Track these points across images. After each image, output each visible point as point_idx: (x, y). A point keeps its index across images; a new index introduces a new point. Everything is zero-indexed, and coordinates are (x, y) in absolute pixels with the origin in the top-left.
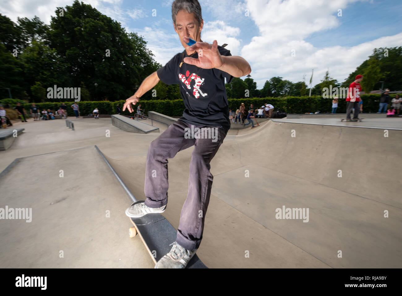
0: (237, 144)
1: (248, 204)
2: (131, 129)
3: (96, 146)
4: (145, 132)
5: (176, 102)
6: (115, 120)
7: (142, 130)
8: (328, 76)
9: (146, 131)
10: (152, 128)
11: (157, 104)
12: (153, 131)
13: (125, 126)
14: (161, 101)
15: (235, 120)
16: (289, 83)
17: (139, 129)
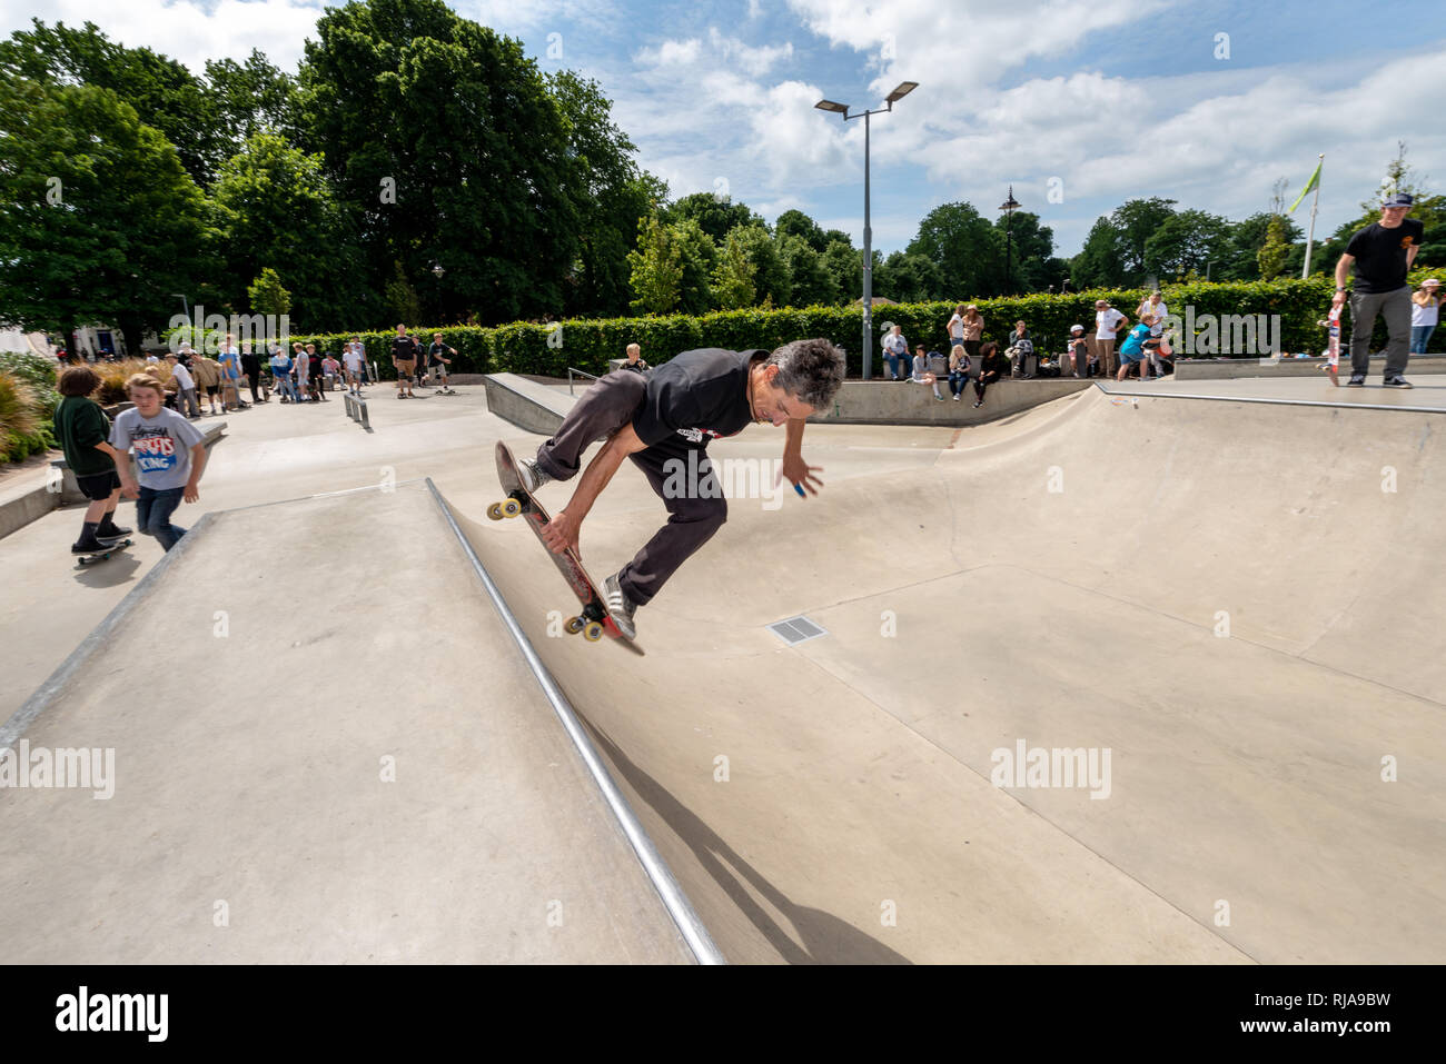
0: (941, 482)
1: (966, 715)
3: (428, 481)
6: (497, 390)
14: (656, 320)
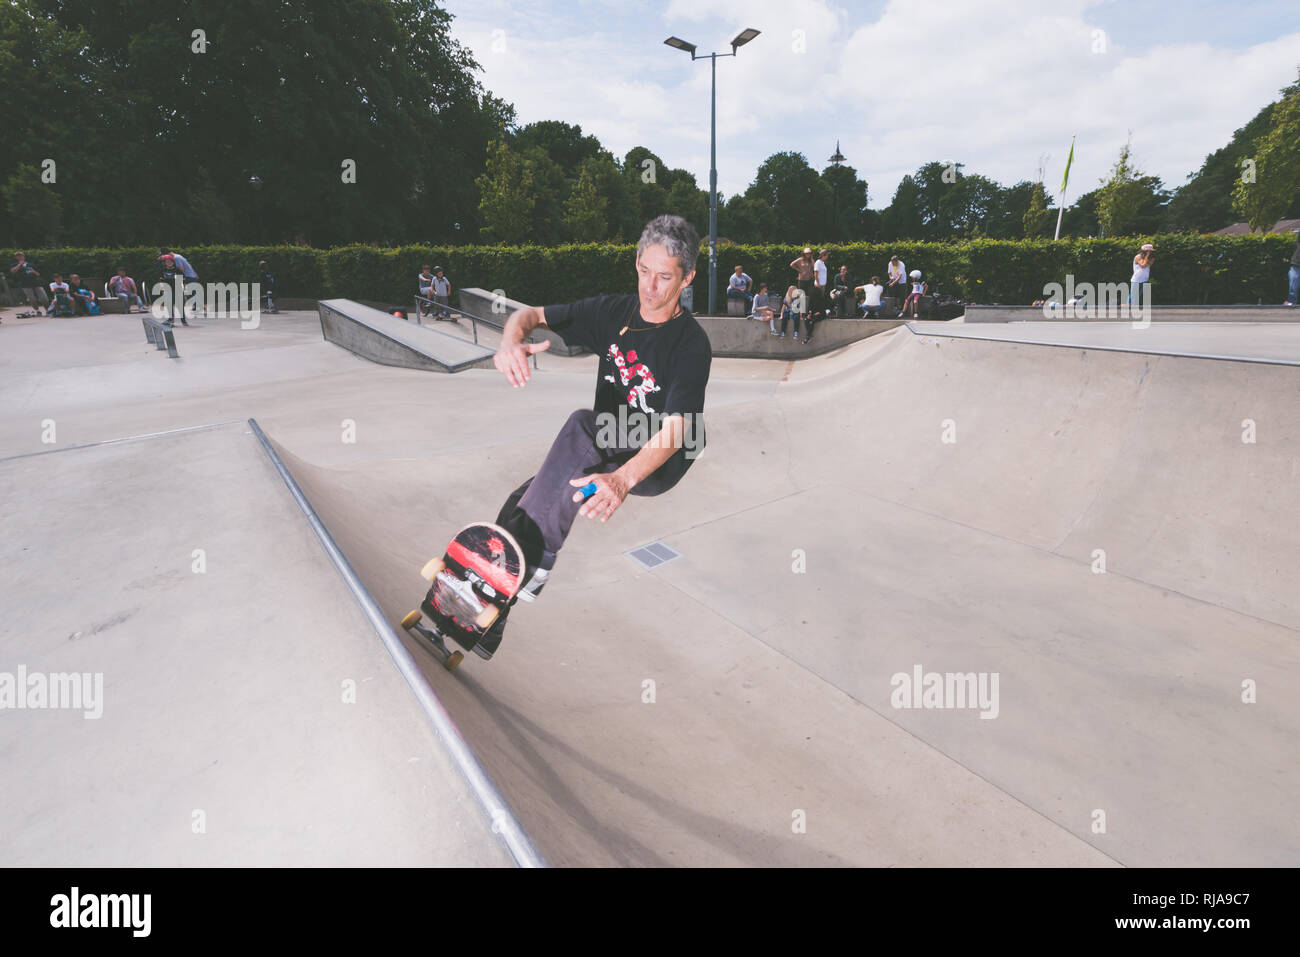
0: (779, 412)
1: (804, 622)
2: (393, 355)
3: (252, 422)
4: (446, 367)
5: (563, 252)
6: (334, 318)
7: (434, 361)
8: (1129, 163)
9: (452, 363)
10: (474, 353)
11: (494, 259)
12: (481, 364)
13: (371, 345)
15: (779, 324)
16: (989, 188)
17: (424, 356)
